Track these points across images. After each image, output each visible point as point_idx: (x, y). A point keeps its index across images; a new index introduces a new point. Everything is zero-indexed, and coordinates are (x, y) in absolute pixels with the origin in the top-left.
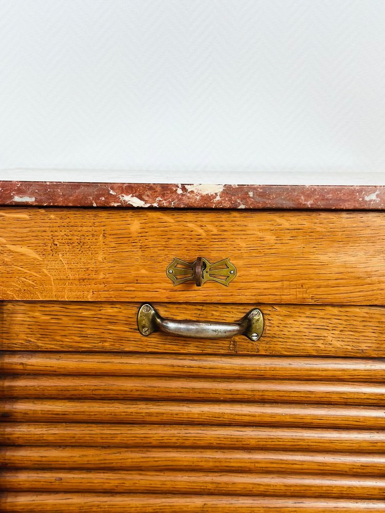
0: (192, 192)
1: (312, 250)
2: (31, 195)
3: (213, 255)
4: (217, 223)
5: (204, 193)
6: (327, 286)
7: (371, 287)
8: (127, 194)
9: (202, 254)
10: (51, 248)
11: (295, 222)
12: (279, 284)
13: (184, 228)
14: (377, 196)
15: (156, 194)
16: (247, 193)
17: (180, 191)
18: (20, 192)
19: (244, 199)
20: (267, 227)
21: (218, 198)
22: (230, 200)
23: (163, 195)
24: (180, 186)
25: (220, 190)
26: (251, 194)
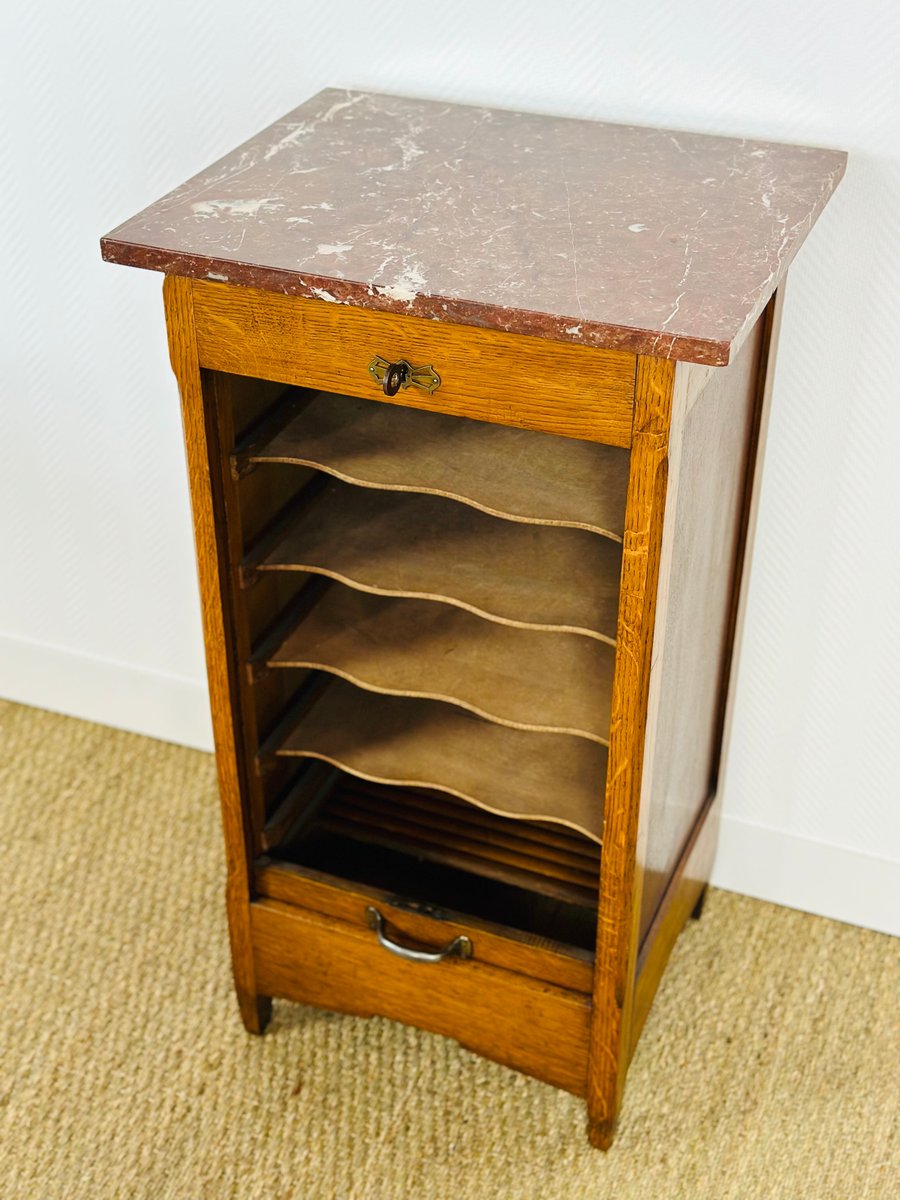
0: (384, 295)
1: (522, 372)
2: (224, 275)
3: (417, 359)
4: (418, 327)
5: (396, 299)
6: (537, 412)
7: (584, 421)
8: (318, 287)
9: (405, 356)
10: (252, 325)
11: (502, 339)
12: (485, 402)
13: (383, 325)
14: (580, 330)
15: (347, 292)
16: (440, 305)
17: (371, 293)
18: (214, 269)
19: (439, 311)
20: (471, 339)
21: (410, 306)
22: (423, 310)
23: (354, 294)
24: (371, 286)
25: (412, 297)
26: (445, 307)
